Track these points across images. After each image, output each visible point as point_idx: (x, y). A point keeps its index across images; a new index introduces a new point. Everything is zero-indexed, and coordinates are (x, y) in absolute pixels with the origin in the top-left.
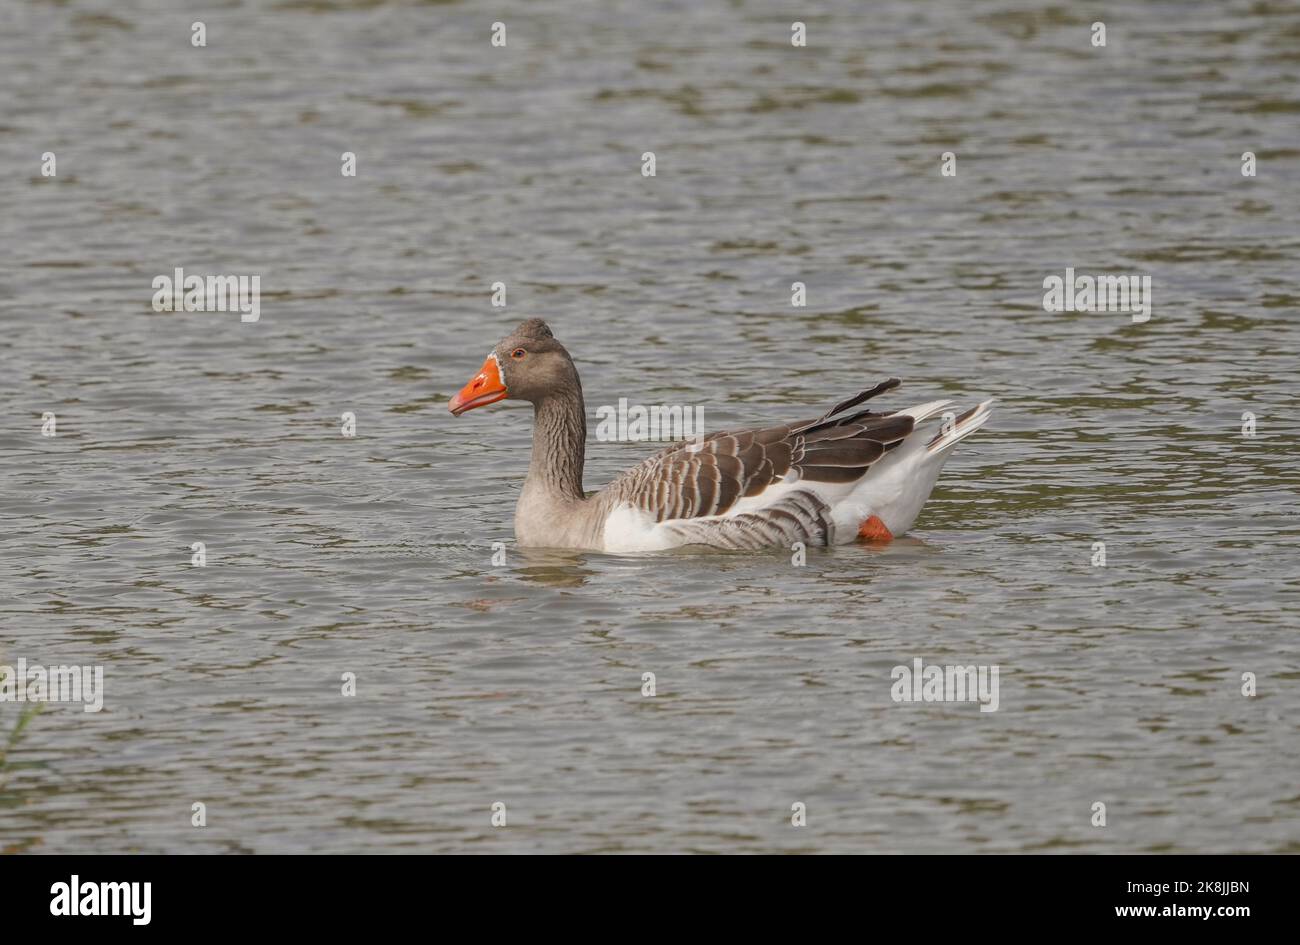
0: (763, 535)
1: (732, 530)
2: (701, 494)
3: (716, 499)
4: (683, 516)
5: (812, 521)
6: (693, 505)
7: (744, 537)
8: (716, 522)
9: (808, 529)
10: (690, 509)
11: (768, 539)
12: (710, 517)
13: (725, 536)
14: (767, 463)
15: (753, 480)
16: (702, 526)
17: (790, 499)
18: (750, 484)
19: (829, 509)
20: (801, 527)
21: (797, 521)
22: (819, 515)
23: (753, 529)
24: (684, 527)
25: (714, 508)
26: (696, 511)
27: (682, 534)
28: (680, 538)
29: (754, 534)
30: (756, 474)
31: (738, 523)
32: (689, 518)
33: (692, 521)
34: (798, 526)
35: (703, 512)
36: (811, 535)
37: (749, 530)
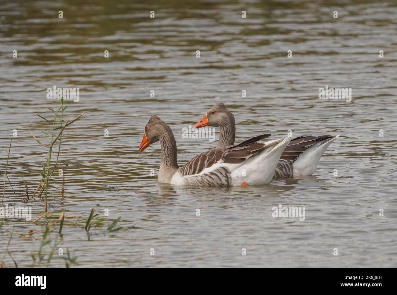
0: (207, 180)
1: (199, 178)
2: (194, 167)
3: (198, 169)
4: (188, 175)
5: (223, 176)
6: (191, 171)
7: (202, 181)
8: (196, 176)
9: (221, 178)
10: (190, 172)
11: (209, 181)
12: (196, 175)
13: (198, 180)
14: (215, 157)
15: (209, 162)
16: (193, 178)
17: (218, 169)
18: (208, 164)
19: (230, 173)
20: (219, 178)
21: (218, 176)
22: (226, 174)
23: (205, 178)
24: (188, 178)
25: (197, 171)
26: (192, 173)
27: (187, 180)
28: (187, 181)
29: (205, 180)
30: (211, 160)
31: (202, 176)
32: (190, 175)
33: (191, 176)
34: (218, 177)
35: (194, 173)
36: (222, 180)
37: (204, 178)
